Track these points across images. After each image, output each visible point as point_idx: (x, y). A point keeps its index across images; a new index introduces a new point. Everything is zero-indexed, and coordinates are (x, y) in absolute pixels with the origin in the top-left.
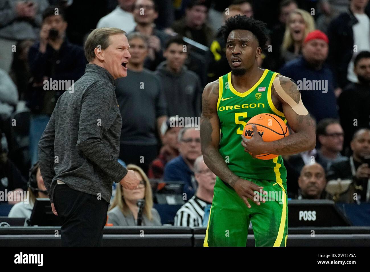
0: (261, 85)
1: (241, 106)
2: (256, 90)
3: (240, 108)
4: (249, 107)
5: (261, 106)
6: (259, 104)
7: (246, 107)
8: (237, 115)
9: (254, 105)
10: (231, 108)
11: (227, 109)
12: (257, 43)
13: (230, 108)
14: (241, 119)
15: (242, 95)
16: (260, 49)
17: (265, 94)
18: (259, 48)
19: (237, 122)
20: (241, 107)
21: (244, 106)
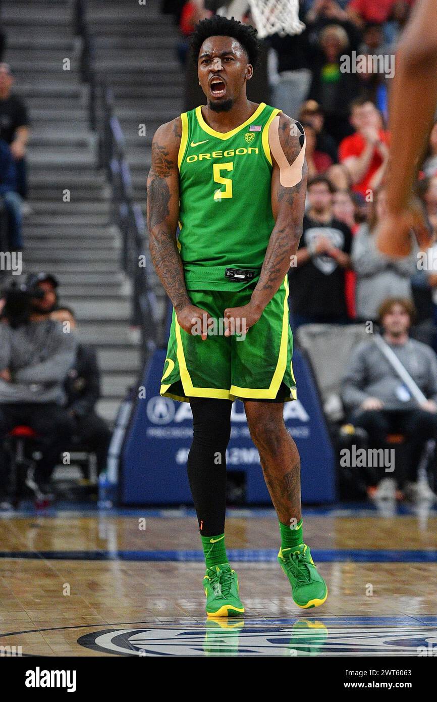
0: (255, 123)
1: (223, 153)
2: (246, 130)
3: (222, 157)
4: (235, 153)
5: (253, 151)
6: (250, 149)
7: (231, 154)
8: (217, 168)
9: (243, 150)
10: (208, 156)
11: (201, 159)
12: (246, 57)
13: (206, 157)
14: (224, 174)
15: (224, 137)
16: (251, 68)
17: (259, 135)
18: (250, 66)
19: (217, 177)
20: (223, 155)
21: (228, 154)
